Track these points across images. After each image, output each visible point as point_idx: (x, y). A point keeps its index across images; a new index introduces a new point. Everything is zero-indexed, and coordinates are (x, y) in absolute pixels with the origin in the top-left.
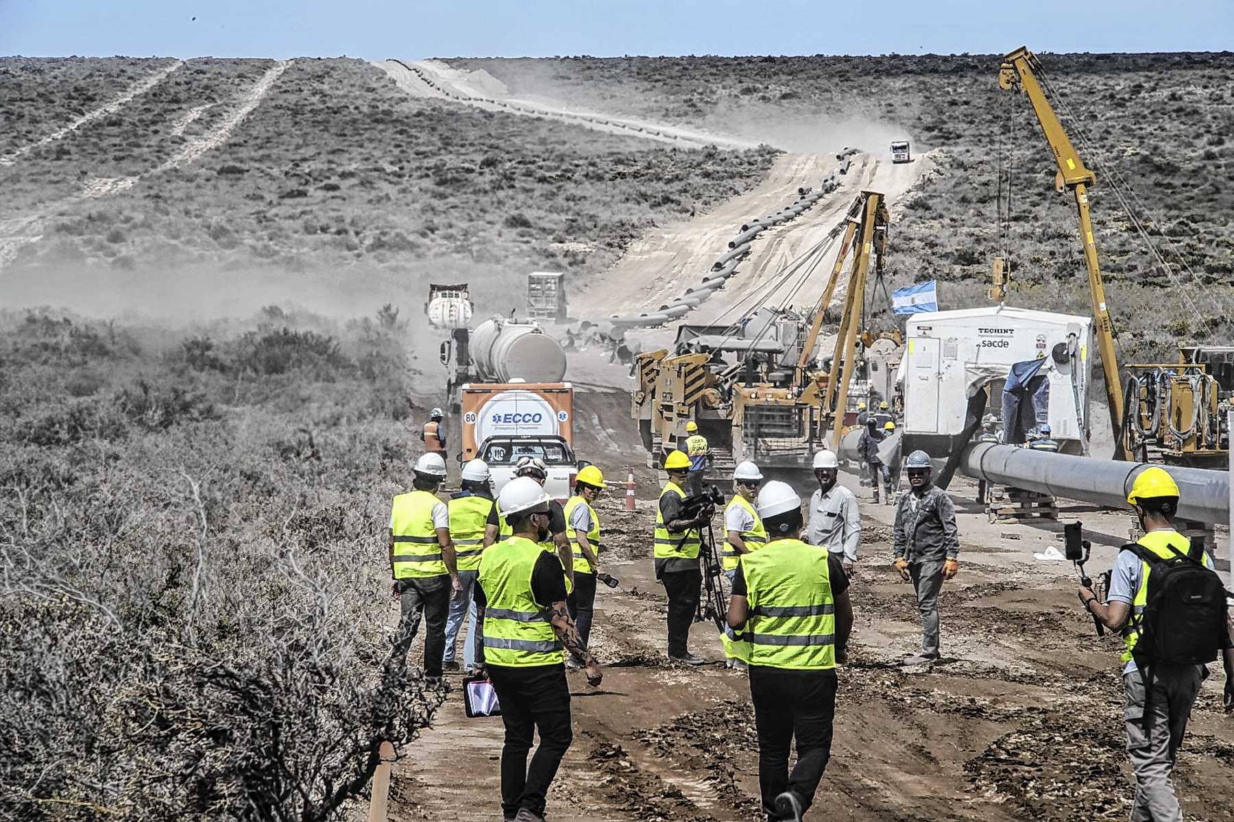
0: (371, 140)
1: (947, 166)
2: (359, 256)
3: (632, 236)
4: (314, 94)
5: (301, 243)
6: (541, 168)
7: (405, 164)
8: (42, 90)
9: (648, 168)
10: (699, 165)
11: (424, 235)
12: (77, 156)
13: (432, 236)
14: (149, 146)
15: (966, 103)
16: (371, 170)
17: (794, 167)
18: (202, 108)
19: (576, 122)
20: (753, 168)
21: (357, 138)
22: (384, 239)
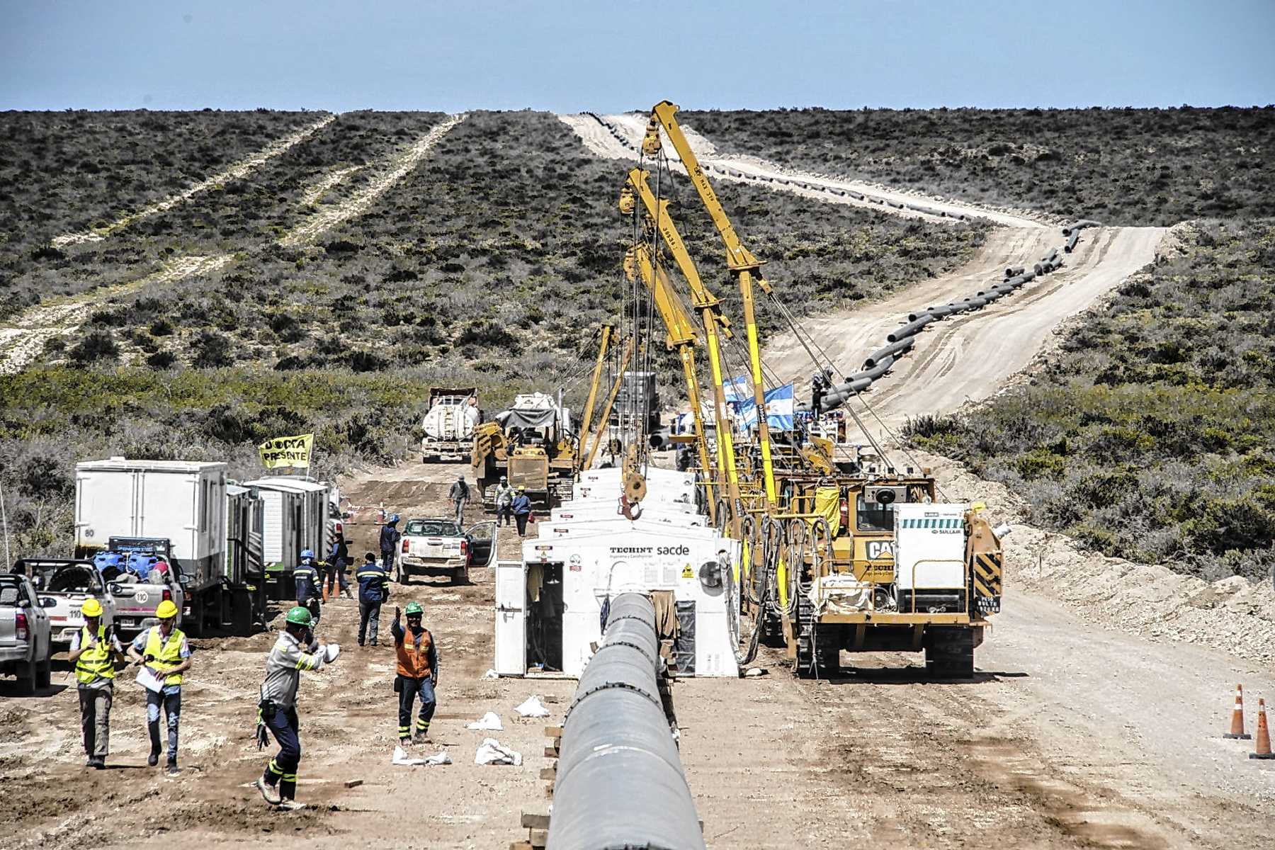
0: (536, 210)
1: (1194, 242)
2: (444, 351)
3: (774, 328)
4: (482, 155)
5: (377, 336)
6: (709, 244)
7: (550, 239)
8: (160, 150)
9: (836, 244)
10: (897, 241)
11: (525, 326)
12: (180, 230)
13: (536, 327)
14: (269, 218)
15: (1258, 166)
16: (508, 247)
17: (1012, 244)
18: (344, 172)
19: (785, 188)
20: (962, 244)
21: (521, 207)
22: (475, 330)
